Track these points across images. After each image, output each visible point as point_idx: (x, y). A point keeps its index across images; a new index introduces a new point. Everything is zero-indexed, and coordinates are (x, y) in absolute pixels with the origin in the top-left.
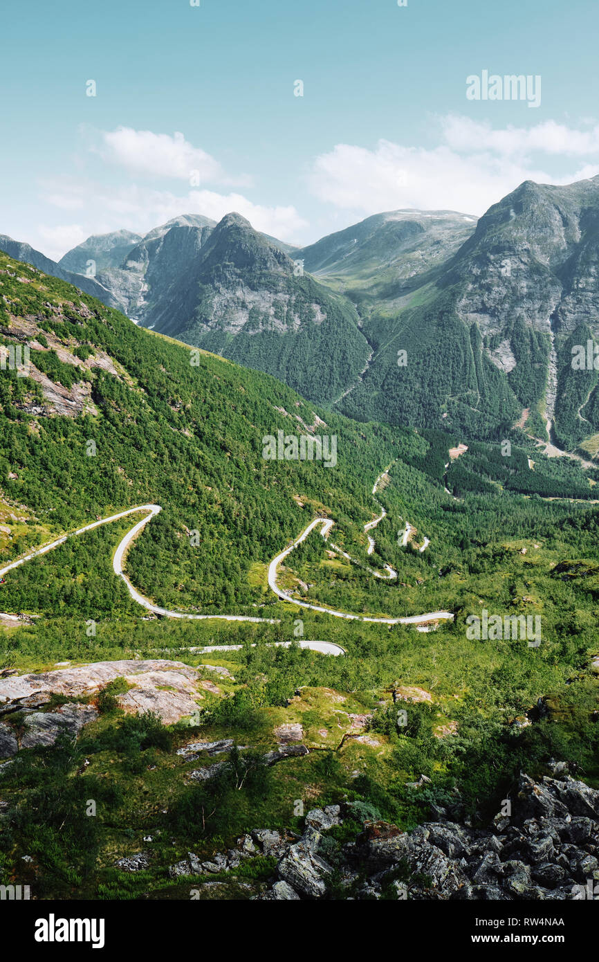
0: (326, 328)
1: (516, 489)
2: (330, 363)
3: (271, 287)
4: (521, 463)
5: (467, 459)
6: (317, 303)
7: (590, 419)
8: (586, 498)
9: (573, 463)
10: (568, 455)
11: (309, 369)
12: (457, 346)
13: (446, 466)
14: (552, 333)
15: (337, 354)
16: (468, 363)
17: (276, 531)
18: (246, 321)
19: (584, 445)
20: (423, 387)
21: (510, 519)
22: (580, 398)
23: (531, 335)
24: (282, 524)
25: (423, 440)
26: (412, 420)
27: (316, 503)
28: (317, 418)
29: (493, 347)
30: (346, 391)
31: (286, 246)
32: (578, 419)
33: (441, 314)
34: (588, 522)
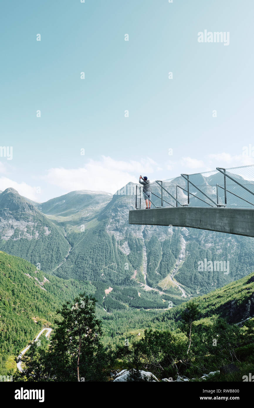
0: (50, 237)
1: (134, 307)
2: (51, 253)
3: (26, 219)
4: (135, 294)
5: (113, 294)
6: (47, 226)
7: (160, 273)
8: (162, 308)
9: (156, 293)
10: (154, 290)
11: (42, 256)
12: (107, 244)
13: (104, 298)
14: (143, 238)
15: (55, 249)
16: (112, 251)
17: (23, 337)
18: (12, 234)
19: (159, 284)
20: (93, 262)
21: (133, 320)
22: (156, 265)
23: (135, 239)
24: (26, 333)
25: (93, 286)
26: (88, 278)
27: (43, 320)
28: (45, 278)
29: (121, 245)
30: (58, 265)
31: (34, 202)
32: (156, 274)
33: (100, 231)
34: (164, 318)
